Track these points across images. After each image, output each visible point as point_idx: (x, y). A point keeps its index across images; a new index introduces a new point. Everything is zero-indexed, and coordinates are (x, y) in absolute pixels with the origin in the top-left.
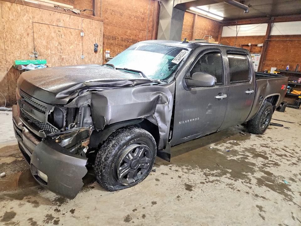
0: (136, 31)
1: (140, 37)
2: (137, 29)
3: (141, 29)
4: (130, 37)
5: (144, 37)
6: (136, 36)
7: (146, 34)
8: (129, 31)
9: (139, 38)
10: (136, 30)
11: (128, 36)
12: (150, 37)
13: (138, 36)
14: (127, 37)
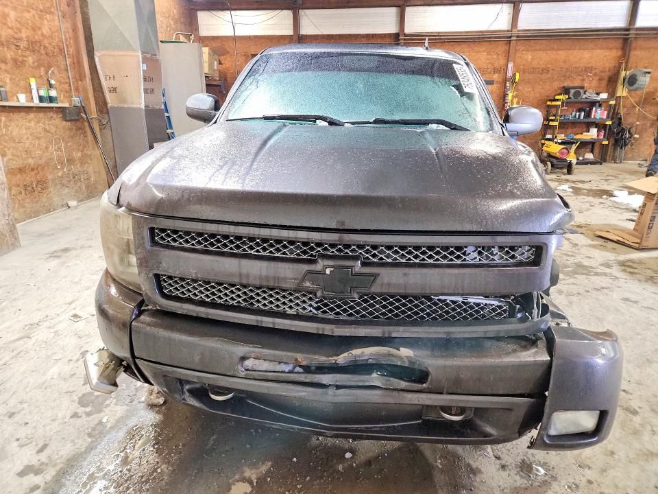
0: (31, 14)
1: (45, 32)
2: (33, 9)
3: (41, 8)
4: (20, 32)
5: (56, 34)
6: (34, 30)
7: (57, 23)
8: (12, 14)
9: (42, 34)
10: (29, 11)
11: (12, 28)
12: (68, 32)
13: (40, 29)
14: (10, 31)
